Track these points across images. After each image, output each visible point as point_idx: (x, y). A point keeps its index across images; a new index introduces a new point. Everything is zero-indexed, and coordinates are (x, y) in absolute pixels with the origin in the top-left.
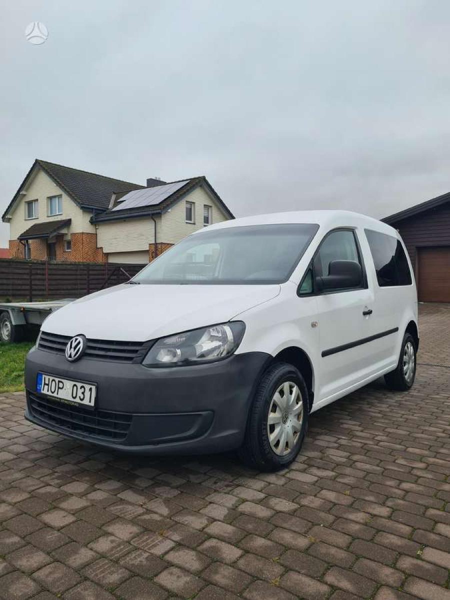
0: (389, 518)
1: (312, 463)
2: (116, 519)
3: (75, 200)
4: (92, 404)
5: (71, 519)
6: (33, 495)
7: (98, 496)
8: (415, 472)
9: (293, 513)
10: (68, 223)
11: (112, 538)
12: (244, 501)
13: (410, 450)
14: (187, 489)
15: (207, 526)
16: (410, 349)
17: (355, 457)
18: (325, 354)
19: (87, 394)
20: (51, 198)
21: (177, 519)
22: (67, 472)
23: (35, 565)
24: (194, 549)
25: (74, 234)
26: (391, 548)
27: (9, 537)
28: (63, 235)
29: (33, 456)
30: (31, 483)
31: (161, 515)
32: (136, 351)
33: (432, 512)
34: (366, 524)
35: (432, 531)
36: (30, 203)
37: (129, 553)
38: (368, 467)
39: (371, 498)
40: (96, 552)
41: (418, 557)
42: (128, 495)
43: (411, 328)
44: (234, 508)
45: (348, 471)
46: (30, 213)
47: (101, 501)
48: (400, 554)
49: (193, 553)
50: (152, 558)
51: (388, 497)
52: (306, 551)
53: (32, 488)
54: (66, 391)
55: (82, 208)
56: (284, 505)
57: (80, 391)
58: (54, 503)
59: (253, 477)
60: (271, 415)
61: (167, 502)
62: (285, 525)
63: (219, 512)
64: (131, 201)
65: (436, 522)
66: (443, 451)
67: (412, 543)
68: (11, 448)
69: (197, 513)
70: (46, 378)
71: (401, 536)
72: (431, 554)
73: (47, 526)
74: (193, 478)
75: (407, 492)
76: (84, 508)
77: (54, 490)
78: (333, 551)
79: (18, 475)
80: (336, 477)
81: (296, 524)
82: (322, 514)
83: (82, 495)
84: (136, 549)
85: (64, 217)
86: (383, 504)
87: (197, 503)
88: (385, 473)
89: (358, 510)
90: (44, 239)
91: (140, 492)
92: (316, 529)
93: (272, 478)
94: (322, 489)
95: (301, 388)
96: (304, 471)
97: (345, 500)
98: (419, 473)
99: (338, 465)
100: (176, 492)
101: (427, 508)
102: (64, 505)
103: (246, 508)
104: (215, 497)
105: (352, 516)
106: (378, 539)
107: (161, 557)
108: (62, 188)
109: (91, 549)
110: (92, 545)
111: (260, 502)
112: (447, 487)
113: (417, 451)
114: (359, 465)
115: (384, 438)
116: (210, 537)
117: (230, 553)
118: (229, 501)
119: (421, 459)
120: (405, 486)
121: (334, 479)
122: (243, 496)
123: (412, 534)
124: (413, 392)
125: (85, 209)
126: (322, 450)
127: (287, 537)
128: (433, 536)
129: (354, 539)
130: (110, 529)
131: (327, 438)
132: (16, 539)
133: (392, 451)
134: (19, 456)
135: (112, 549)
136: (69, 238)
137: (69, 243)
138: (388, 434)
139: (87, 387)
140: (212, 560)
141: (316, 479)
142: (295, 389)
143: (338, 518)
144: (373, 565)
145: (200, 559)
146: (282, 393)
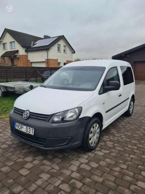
0: (127, 169)
1: (102, 147)
2: (42, 172)
3: (19, 43)
4: (33, 134)
5: (28, 172)
6: (16, 163)
7: (36, 162)
8: (134, 150)
9: (97, 168)
10: (17, 51)
11: (42, 179)
12: (82, 163)
13: (132, 141)
14: (64, 159)
15: (71, 174)
16: (132, 103)
17: (116, 145)
18: (107, 112)
19: (31, 131)
20: (11, 42)
21: (62, 171)
22: (26, 153)
23: (19, 191)
24: (68, 183)
25: (20, 56)
26: (128, 181)
27: (10, 180)
28: (16, 56)
29: (14, 146)
30: (14, 157)
31: (56, 170)
32: (47, 118)
33: (140, 167)
34: (120, 172)
35: (140, 174)
36: (4, 44)
37: (48, 185)
38: (119, 149)
39: (121, 162)
40: (37, 185)
41: (136, 185)
42: (45, 162)
43: (133, 96)
44: (79, 167)
45: (113, 150)
46: (4, 48)
47: (37, 165)
48: (131, 184)
49: (67, 185)
50: (55, 187)
51: (126, 161)
52: (102, 183)
53: (15, 159)
54: (24, 129)
55: (22, 46)
56: (94, 165)
57: (29, 130)
58: (22, 165)
59: (84, 153)
60: (90, 135)
61: (58, 164)
62: (95, 173)
63: (74, 168)
64: (39, 44)
65: (141, 171)
66: (142, 141)
67: (134, 179)
68: (6, 142)
69: (67, 168)
70: (17, 124)
71: (130, 177)
72: (140, 184)
73: (21, 175)
74: (65, 154)
75: (132, 158)
76: (32, 167)
77: (22, 160)
78: (110, 183)
79: (10, 154)
80: (110, 153)
81: (98, 172)
82: (106, 169)
83: (31, 162)
84: (50, 183)
85: (16, 49)
86: (125, 164)
87: (68, 165)
88: (125, 151)
89: (117, 166)
90: (10, 57)
91: (49, 160)
92: (105, 174)
93: (90, 154)
94: (106, 158)
95: (99, 125)
96: (100, 151)
97: (113, 163)
98: (135, 151)
99: (110, 148)
100: (61, 160)
101: (138, 165)
102: (26, 166)
103: (83, 166)
104: (72, 162)
105: (115, 169)
106: (124, 178)
107: (58, 187)
108: (15, 39)
109: (36, 184)
110: (36, 182)
111: (87, 164)
112: (144, 156)
113: (134, 142)
114: (117, 148)
115: (124, 136)
116: (72, 178)
117: (79, 185)
118: (77, 163)
119: (135, 145)
120: (131, 156)
121: (109, 154)
122: (81, 161)
123: (134, 176)
124: (132, 117)
125: (23, 47)
126: (105, 142)
127: (96, 178)
128: (140, 176)
129: (117, 178)
130: (41, 176)
131: (106, 137)
132: (11, 181)
133: (127, 142)
134: (10, 146)
135: (42, 184)
136: (18, 57)
137: (18, 58)
138: (125, 135)
139: (31, 129)
140: (73, 187)
141: (103, 154)
142: (97, 126)
143: (111, 170)
144: (122, 188)
145: (70, 187)
146: (93, 127)
